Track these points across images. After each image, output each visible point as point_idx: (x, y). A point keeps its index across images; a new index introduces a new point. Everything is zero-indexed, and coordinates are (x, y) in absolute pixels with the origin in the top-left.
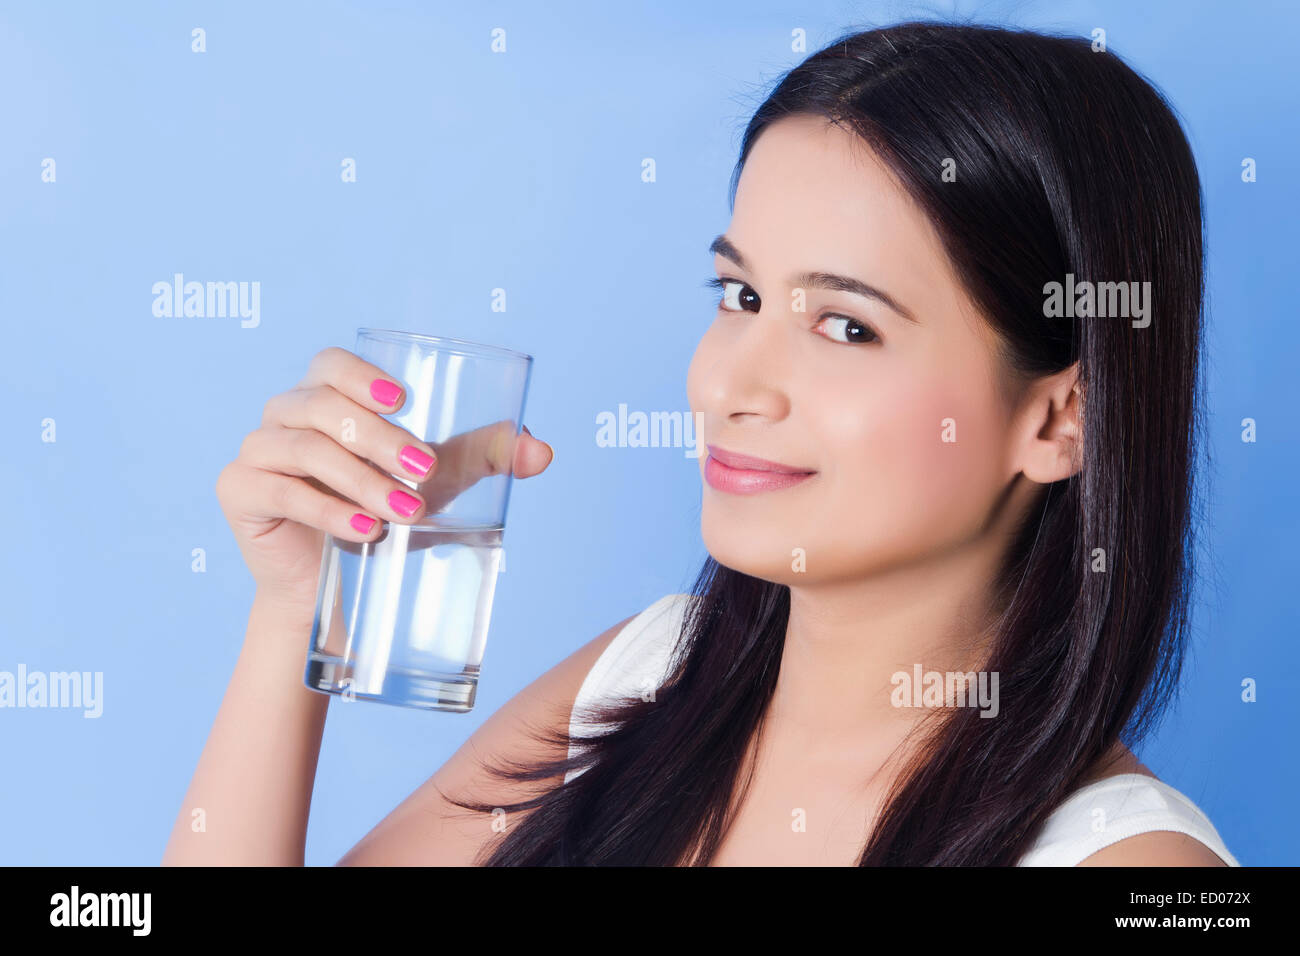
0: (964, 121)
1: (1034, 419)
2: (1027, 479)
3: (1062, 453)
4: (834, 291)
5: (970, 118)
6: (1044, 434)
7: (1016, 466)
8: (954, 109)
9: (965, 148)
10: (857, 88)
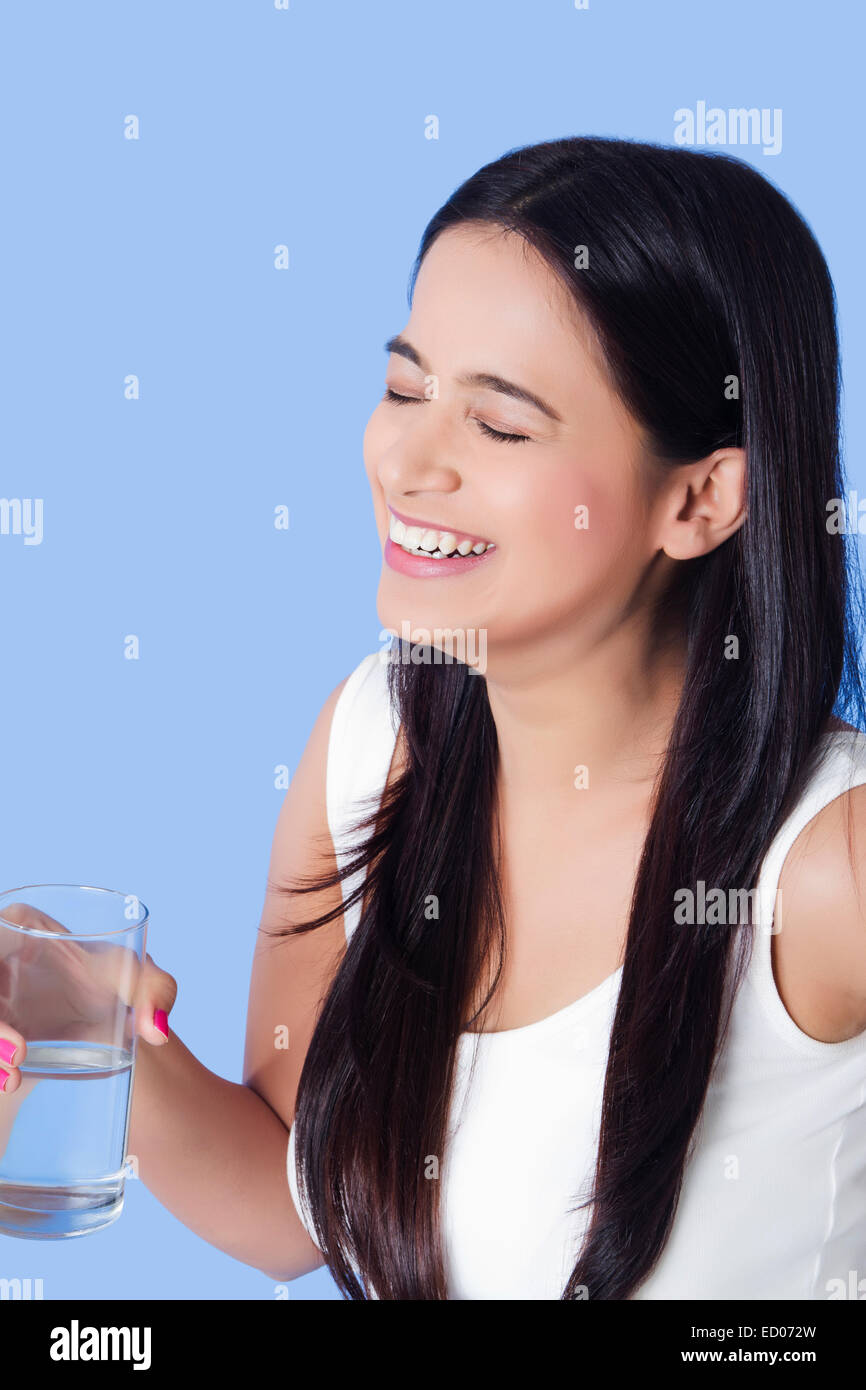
0: (626, 235)
1: (675, 503)
2: (666, 556)
3: (698, 534)
4: (494, 391)
5: (631, 232)
6: (684, 516)
7: (657, 545)
8: (616, 223)
9: (625, 259)
10: (528, 199)
